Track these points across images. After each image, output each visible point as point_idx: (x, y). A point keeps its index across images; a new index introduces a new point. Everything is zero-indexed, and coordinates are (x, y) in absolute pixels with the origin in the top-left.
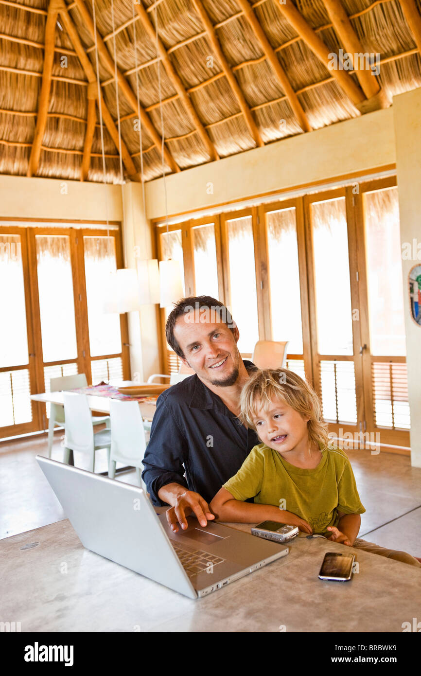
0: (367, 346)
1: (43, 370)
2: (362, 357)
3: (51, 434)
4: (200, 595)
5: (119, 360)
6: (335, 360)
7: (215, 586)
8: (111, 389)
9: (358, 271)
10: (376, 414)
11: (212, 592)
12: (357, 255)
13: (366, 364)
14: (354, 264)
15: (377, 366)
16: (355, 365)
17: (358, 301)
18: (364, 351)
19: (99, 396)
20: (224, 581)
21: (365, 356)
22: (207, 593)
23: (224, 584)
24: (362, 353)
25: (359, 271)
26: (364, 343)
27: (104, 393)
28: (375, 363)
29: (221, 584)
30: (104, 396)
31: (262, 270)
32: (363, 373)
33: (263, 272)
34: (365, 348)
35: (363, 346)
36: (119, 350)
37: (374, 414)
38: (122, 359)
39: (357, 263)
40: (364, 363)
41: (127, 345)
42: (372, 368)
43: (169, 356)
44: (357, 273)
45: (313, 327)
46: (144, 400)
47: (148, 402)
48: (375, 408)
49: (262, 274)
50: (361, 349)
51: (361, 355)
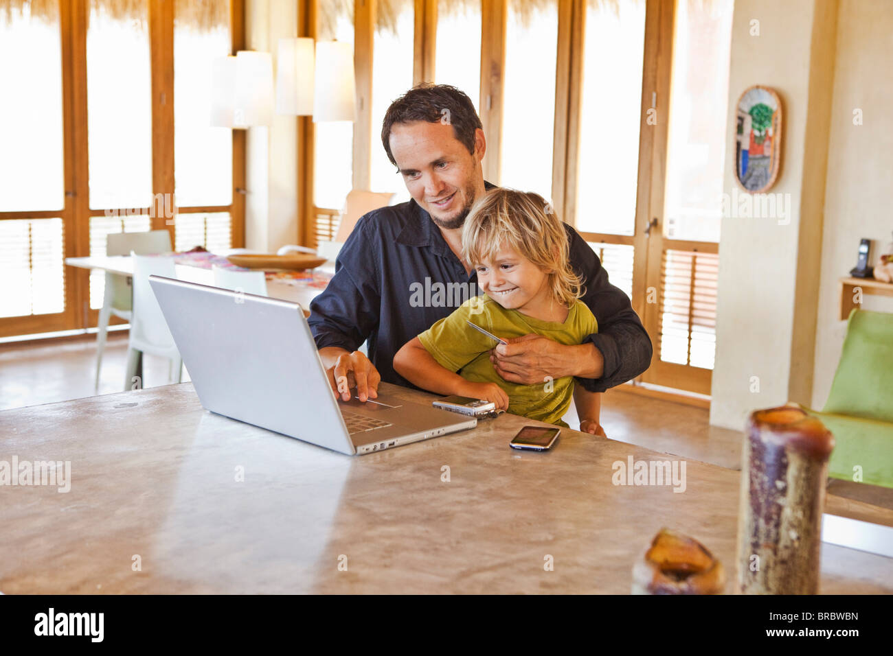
0: (659, 222)
1: (88, 222)
2: (648, 239)
3: (102, 337)
4: (359, 452)
5: (225, 217)
6: (603, 242)
7: (378, 445)
8: (214, 259)
9: (655, 90)
10: (663, 338)
11: (375, 451)
12: (657, 63)
13: (654, 253)
14: (650, 79)
15: (671, 255)
16: (636, 251)
17: (652, 144)
18: (653, 229)
19: (194, 266)
20: (391, 441)
21: (654, 239)
22: (368, 452)
23: (390, 445)
24: (648, 231)
25: (658, 90)
26: (654, 215)
27: (202, 263)
28: (669, 252)
29: (387, 443)
30: (204, 267)
31: (491, 76)
32: (647, 266)
33: (493, 80)
34: (655, 224)
35: (652, 220)
36: (227, 199)
37: (659, 337)
38: (232, 216)
39: (655, 77)
40: (651, 250)
41: (242, 192)
42: (664, 260)
43: (315, 217)
44: (654, 95)
45: (570, 182)
46: (271, 276)
47: (279, 281)
48: (661, 327)
49: (491, 84)
50: (647, 225)
51: (647, 235)
